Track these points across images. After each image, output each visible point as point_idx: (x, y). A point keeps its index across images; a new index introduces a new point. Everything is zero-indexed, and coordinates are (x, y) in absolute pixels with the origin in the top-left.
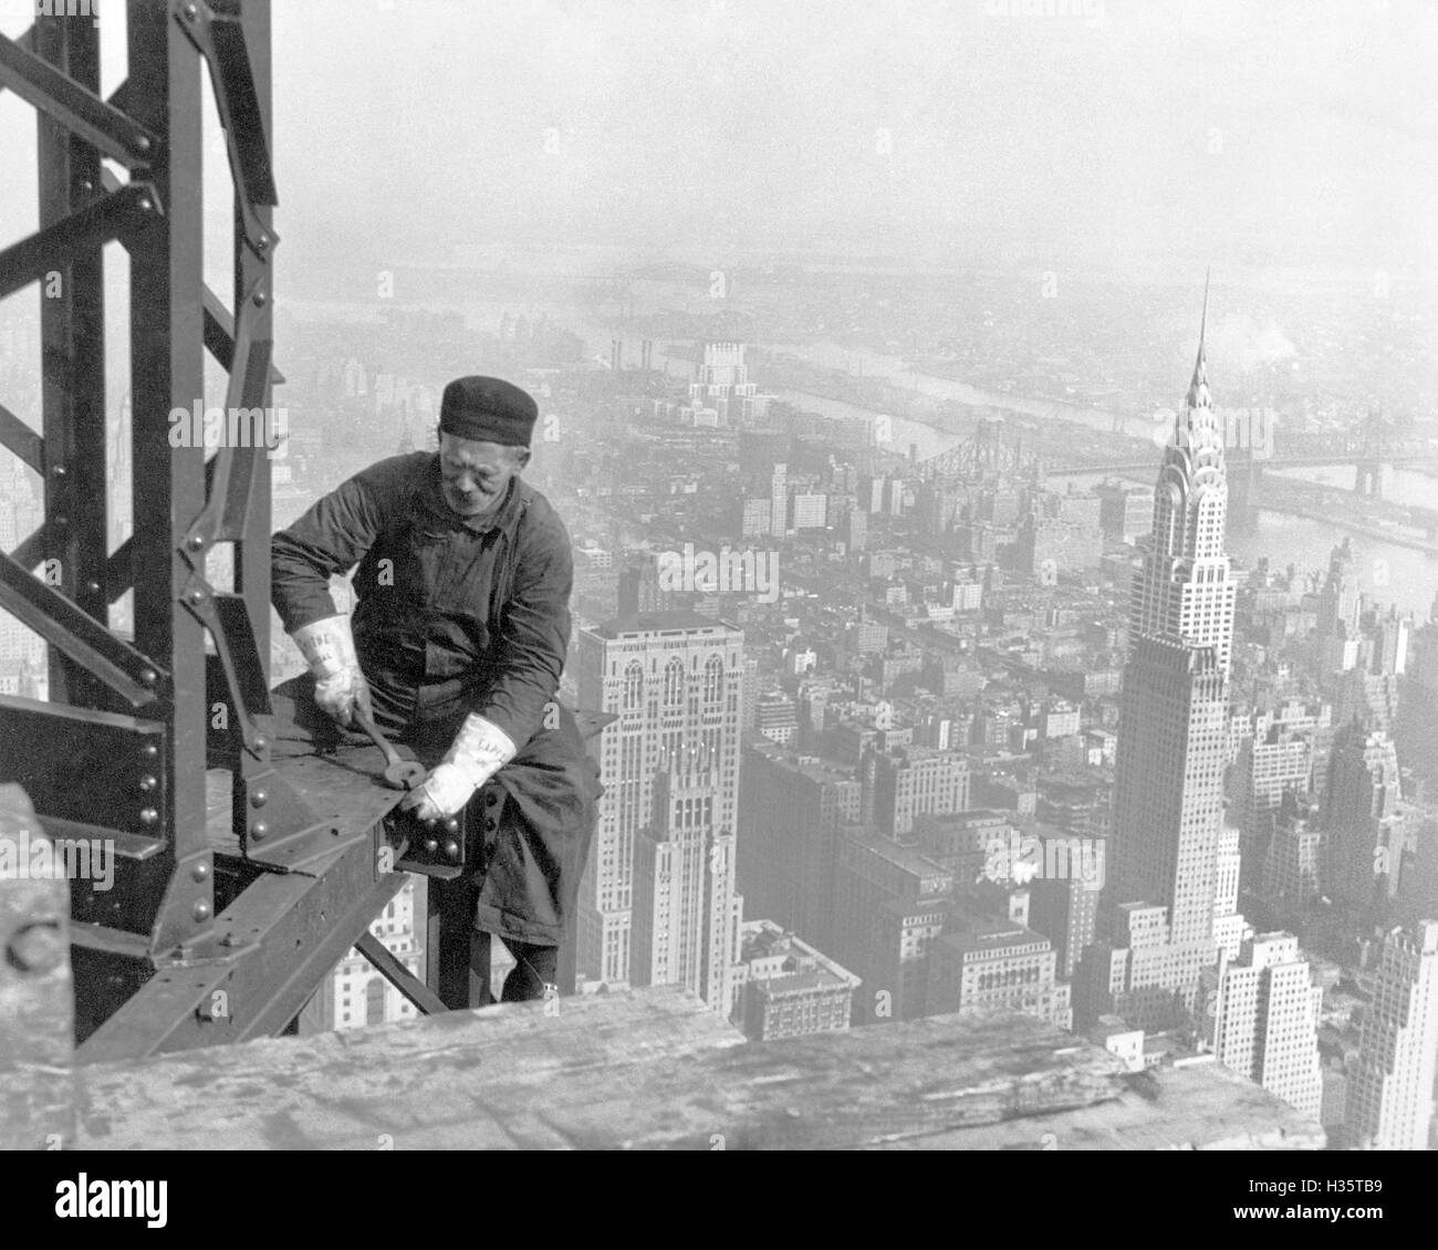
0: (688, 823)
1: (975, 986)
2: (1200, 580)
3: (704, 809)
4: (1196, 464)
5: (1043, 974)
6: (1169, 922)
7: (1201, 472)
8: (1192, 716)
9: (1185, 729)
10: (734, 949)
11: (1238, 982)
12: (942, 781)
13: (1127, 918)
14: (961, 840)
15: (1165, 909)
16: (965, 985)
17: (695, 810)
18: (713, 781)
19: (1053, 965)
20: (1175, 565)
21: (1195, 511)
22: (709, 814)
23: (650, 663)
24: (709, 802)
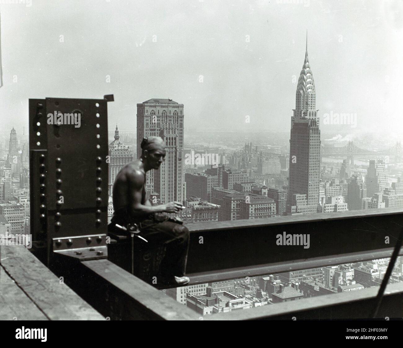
0: (170, 145)
1: (253, 211)
2: (310, 116)
3: (174, 141)
4: (307, 84)
5: (272, 209)
6: (307, 199)
7: (308, 86)
8: (310, 138)
9: (309, 142)
10: (184, 195)
11: (328, 208)
12: (241, 178)
13: (295, 197)
14: (247, 188)
15: (306, 195)
16: (250, 210)
17: (171, 141)
18: (176, 133)
19: (275, 207)
20: (303, 112)
21: (307, 97)
22: (175, 142)
23: (157, 112)
24: (175, 138)
